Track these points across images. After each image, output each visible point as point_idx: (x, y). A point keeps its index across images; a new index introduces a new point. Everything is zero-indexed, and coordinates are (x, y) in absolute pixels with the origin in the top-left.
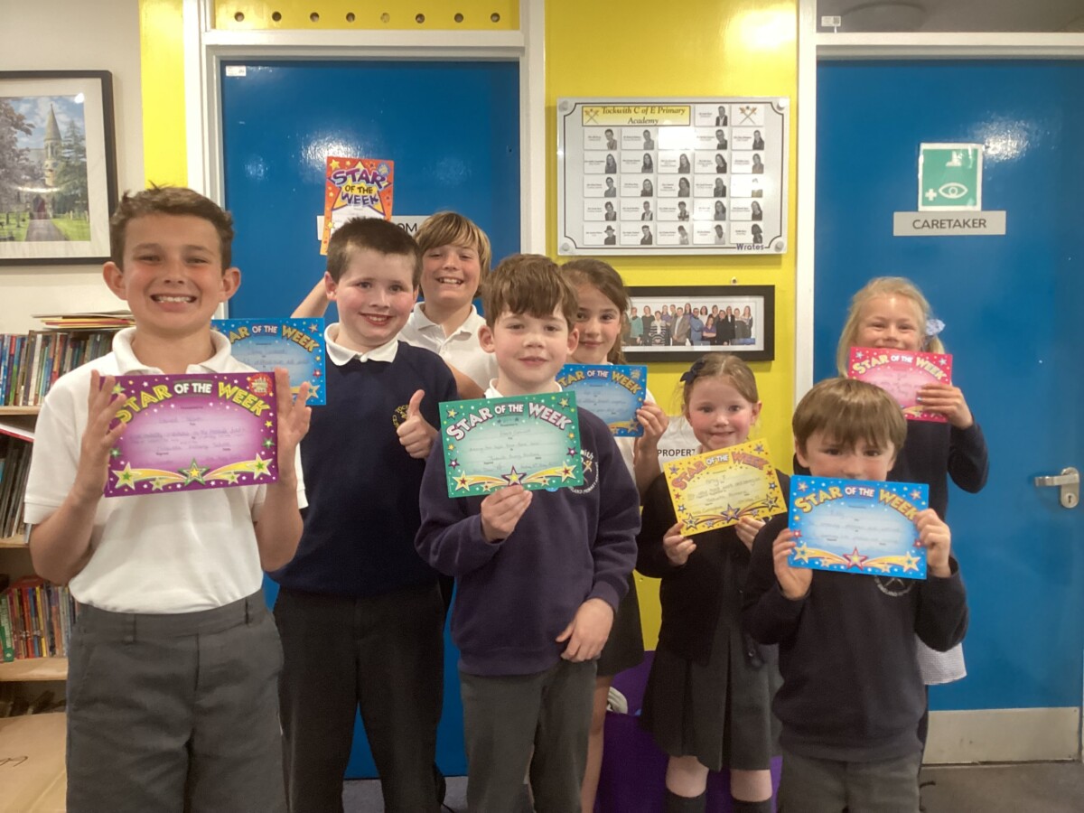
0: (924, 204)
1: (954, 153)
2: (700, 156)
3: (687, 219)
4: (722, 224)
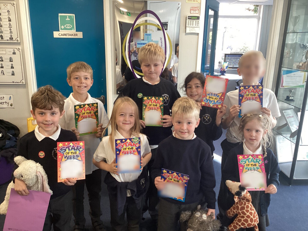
0: (61, 30)
1: (68, 16)
4: (2, 34)
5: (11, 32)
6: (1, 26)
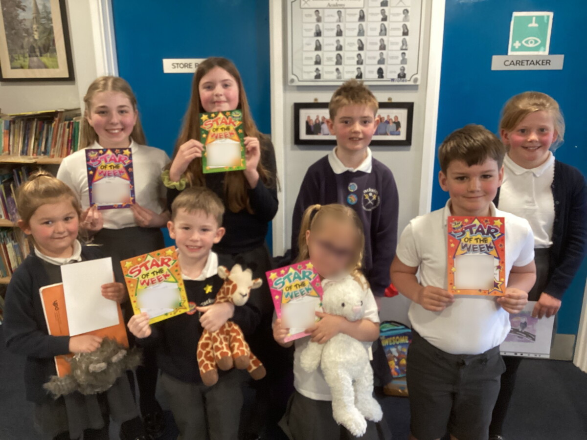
0: (512, 51)
1: (534, 18)
2: (371, 25)
3: (362, 63)
4: (382, 66)
5: (404, 61)
6: (383, 47)
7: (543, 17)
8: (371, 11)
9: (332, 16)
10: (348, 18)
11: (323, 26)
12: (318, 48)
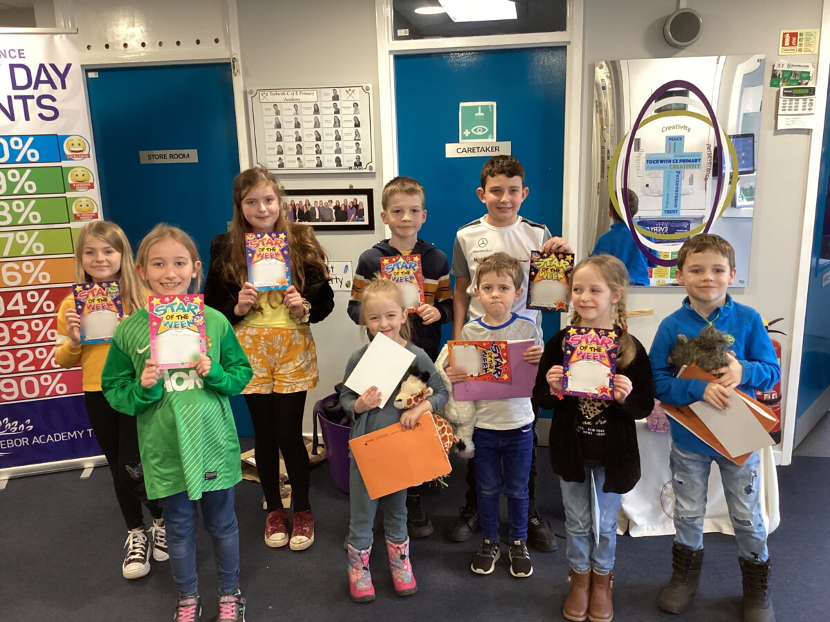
0: (463, 139)
1: (480, 108)
2: (325, 118)
3: (321, 153)
4: (339, 155)
5: (358, 150)
6: (338, 138)
7: (488, 106)
8: (324, 104)
9: (289, 109)
10: (304, 112)
11: (282, 118)
12: (279, 139)
